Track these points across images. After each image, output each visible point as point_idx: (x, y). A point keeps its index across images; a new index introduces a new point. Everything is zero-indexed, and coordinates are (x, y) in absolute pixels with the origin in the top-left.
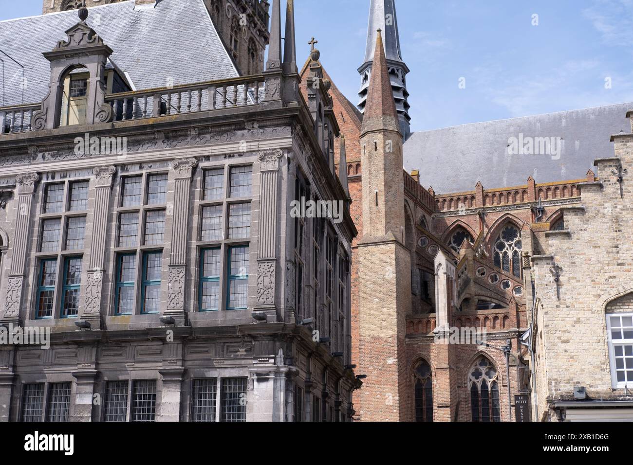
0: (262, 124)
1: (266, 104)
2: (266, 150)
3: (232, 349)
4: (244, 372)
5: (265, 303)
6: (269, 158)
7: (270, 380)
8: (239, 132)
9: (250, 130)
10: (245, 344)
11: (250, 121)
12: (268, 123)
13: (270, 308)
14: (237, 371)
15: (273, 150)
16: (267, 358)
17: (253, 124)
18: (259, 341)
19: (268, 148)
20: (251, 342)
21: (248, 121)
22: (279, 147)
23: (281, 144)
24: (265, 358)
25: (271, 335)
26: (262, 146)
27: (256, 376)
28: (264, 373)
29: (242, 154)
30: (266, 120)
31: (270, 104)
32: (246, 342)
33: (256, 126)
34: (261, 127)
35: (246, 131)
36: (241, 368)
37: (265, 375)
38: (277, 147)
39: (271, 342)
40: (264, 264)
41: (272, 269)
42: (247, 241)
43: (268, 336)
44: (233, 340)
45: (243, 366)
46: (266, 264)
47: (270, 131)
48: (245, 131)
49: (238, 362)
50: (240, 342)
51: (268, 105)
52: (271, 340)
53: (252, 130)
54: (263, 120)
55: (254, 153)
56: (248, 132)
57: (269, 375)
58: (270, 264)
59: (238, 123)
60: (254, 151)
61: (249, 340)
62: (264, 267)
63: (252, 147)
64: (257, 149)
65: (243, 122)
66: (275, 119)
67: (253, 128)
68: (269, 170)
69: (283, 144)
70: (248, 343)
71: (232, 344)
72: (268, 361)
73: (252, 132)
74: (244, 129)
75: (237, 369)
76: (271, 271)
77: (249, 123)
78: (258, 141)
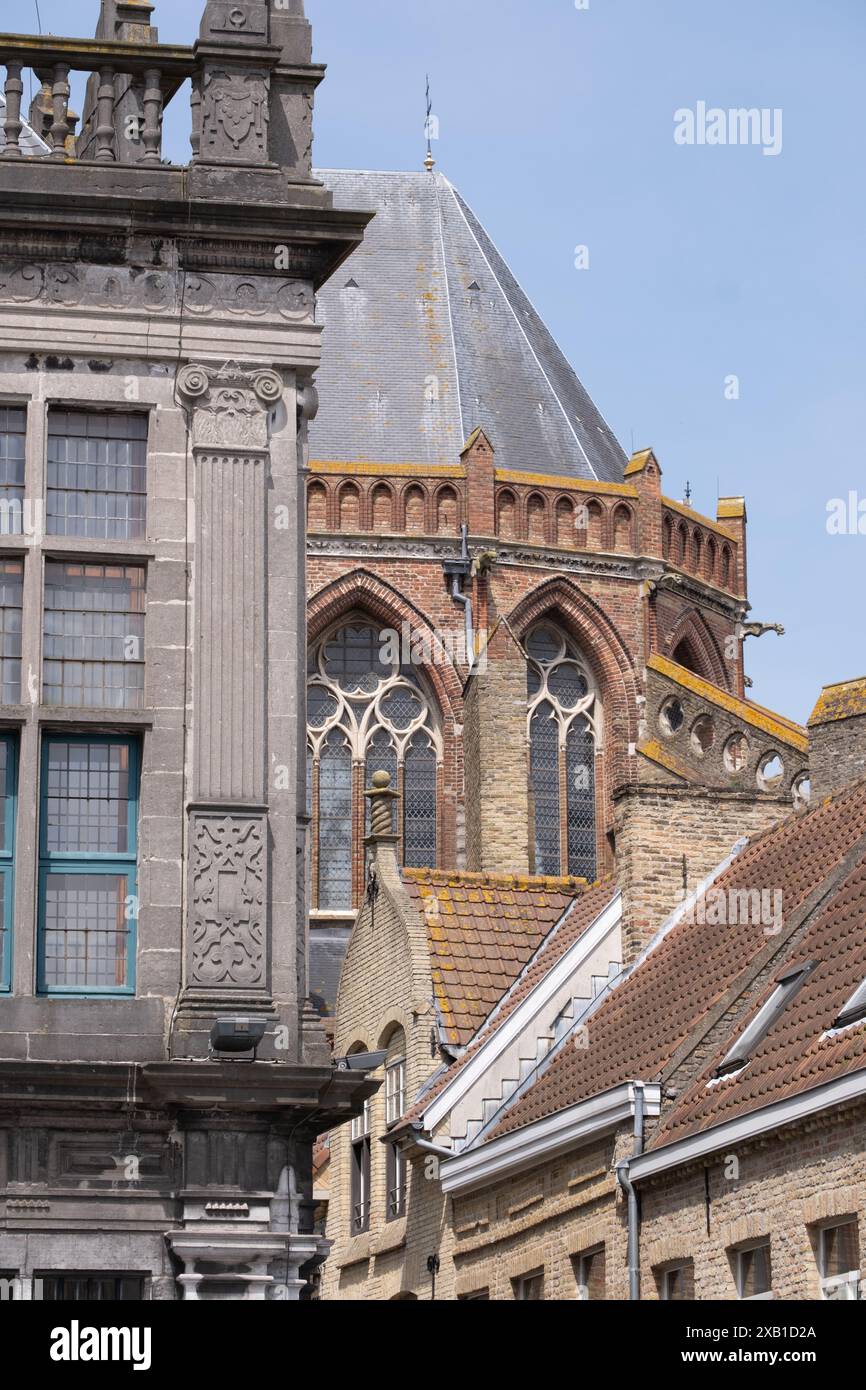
0: (199, 254)
1: (220, 174)
2: (218, 364)
3: (84, 1157)
4: (137, 1254)
5: (228, 982)
6: (227, 398)
7: (250, 1288)
8: (96, 273)
9: (138, 269)
10: (138, 1139)
11: (147, 233)
12: (224, 255)
13: (253, 1002)
14: (106, 1250)
15: (246, 367)
16: (241, 1201)
17: (158, 247)
18: (205, 1132)
19: (227, 358)
20: (164, 1133)
21: (141, 233)
22: (269, 361)
23: (274, 349)
24: (234, 1201)
25: (261, 1113)
26: (198, 344)
27: (197, 1270)
28: (230, 1261)
29: (106, 362)
30: (217, 241)
31: (238, 177)
32: (144, 1131)
33: (171, 255)
34: (188, 266)
35: (122, 272)
36: (118, 1237)
37: (231, 1269)
38: (260, 360)
39: (257, 1138)
40: (219, 824)
41: (252, 845)
42: (140, 720)
43: (251, 1113)
44: (91, 1122)
45: (133, 1227)
46: (228, 824)
47: (227, 290)
48: (117, 269)
49: (111, 1210)
50: (115, 1131)
51: (226, 183)
52: (257, 1132)
53: (147, 273)
54: (206, 241)
55: (158, 368)
56: (133, 276)
57: (247, 1270)
58: (245, 826)
59: (95, 234)
60: (157, 360)
61: (159, 1124)
62: (220, 836)
63: (153, 341)
64: (176, 354)
65: (121, 234)
66: (255, 244)
67: (157, 262)
68: (227, 445)
69: (286, 350)
70: (150, 1138)
71: (84, 1138)
72: (246, 1213)
73: (150, 279)
74: (118, 260)
75: (106, 1239)
76: (248, 855)
77: (146, 242)
78: (181, 320)
